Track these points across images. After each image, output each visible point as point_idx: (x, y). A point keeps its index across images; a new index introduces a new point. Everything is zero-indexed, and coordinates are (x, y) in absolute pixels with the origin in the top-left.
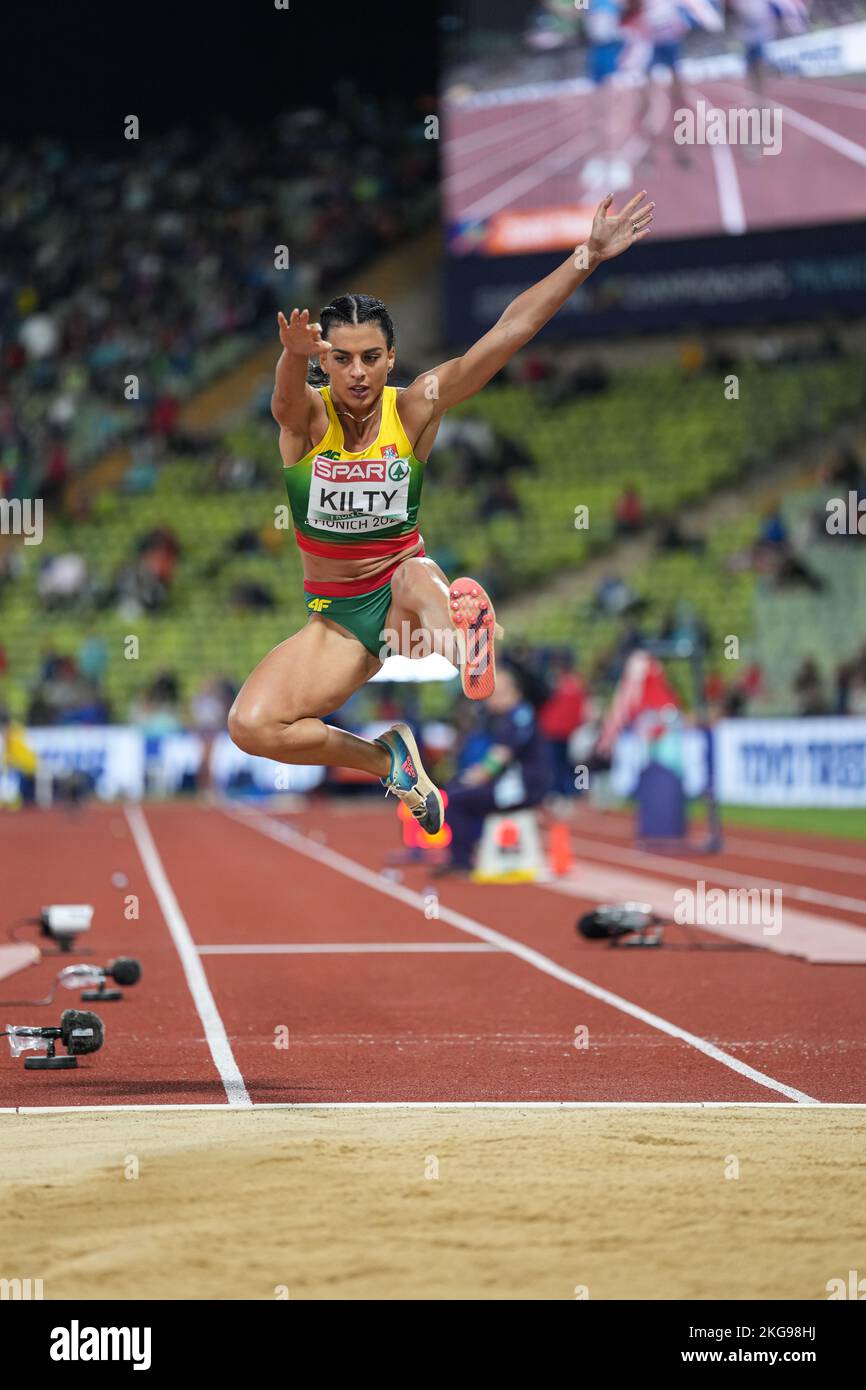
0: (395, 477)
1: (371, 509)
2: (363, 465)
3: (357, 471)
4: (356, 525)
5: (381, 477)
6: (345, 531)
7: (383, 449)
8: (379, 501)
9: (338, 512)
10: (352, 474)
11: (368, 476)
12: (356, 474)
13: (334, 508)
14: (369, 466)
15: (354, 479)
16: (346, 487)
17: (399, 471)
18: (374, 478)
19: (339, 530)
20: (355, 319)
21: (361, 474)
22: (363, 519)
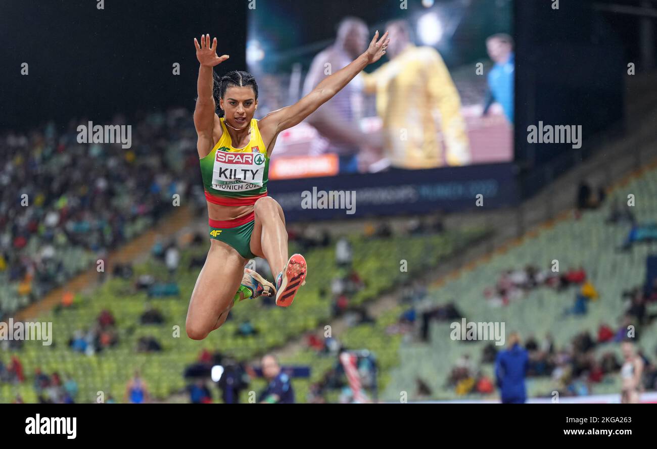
0: (258, 163)
1: (245, 179)
2: (242, 155)
3: (238, 158)
4: (237, 187)
5: (251, 162)
6: (231, 190)
7: (252, 148)
8: (249, 174)
9: (228, 180)
10: (236, 160)
11: (244, 162)
12: (238, 160)
13: (226, 177)
14: (245, 156)
15: (237, 163)
16: (233, 167)
17: (260, 160)
18: (247, 162)
19: (228, 190)
20: (241, 84)
21: (241, 160)
22: (240, 184)
